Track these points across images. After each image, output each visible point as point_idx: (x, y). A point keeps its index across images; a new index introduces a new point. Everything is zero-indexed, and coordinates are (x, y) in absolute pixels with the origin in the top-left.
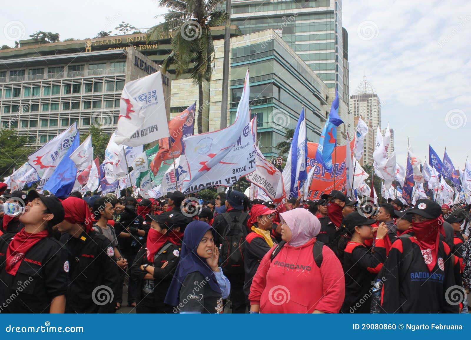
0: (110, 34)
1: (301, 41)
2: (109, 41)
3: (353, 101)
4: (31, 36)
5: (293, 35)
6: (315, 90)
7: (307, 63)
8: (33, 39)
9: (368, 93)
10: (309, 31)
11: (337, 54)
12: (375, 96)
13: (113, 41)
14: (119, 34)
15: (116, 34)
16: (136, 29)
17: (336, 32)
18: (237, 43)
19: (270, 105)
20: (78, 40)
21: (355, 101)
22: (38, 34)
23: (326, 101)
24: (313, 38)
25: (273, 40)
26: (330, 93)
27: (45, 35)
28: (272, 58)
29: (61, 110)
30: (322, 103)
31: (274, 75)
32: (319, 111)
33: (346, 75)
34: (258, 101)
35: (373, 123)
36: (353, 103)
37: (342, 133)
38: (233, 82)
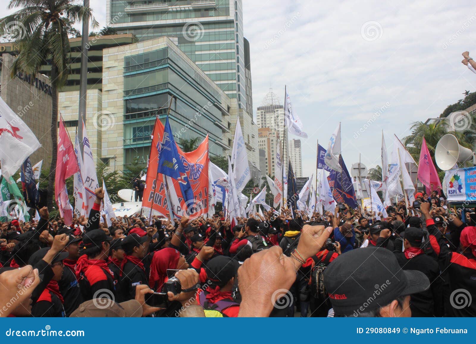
1: (201, 51)
3: (260, 113)
5: (192, 44)
6: (216, 101)
7: (207, 73)
9: (274, 104)
10: (209, 41)
11: (238, 64)
12: (282, 107)
17: (237, 42)
18: (130, 51)
19: (165, 116)
21: (262, 112)
23: (228, 111)
24: (214, 47)
25: (167, 47)
26: (232, 103)
28: (167, 67)
30: (224, 114)
31: (169, 84)
32: (220, 122)
33: (249, 86)
34: (154, 112)
35: (280, 134)
36: (260, 114)
37: (246, 144)
38: (127, 93)
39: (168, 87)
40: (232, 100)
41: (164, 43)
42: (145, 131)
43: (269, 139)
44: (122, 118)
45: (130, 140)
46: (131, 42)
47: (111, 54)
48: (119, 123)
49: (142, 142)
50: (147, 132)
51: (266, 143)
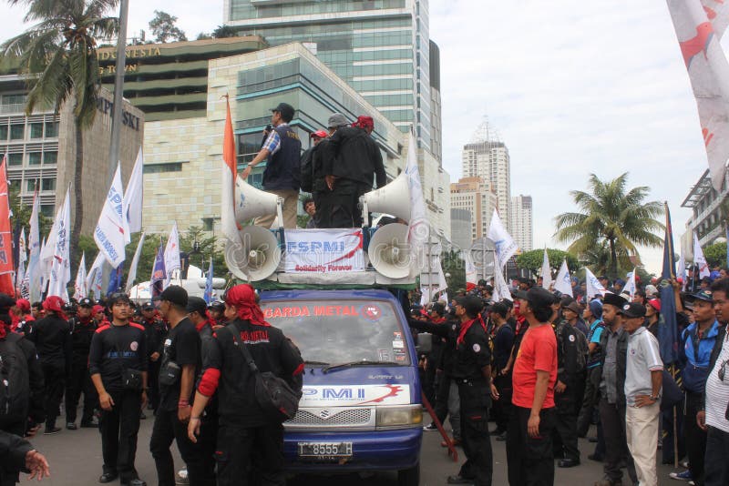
1: (362, 61)
3: (468, 153)
5: (349, 51)
7: (364, 94)
9: (490, 140)
11: (419, 81)
12: (501, 145)
17: (418, 48)
18: (247, 63)
21: (471, 153)
23: (400, 153)
25: (299, 58)
26: (405, 140)
28: (297, 88)
30: (390, 157)
31: (300, 113)
36: (467, 156)
37: (427, 201)
38: (240, 124)
39: (298, 116)
40: (405, 135)
41: (294, 52)
43: (478, 194)
46: (256, 47)
47: (220, 68)
51: (474, 200)
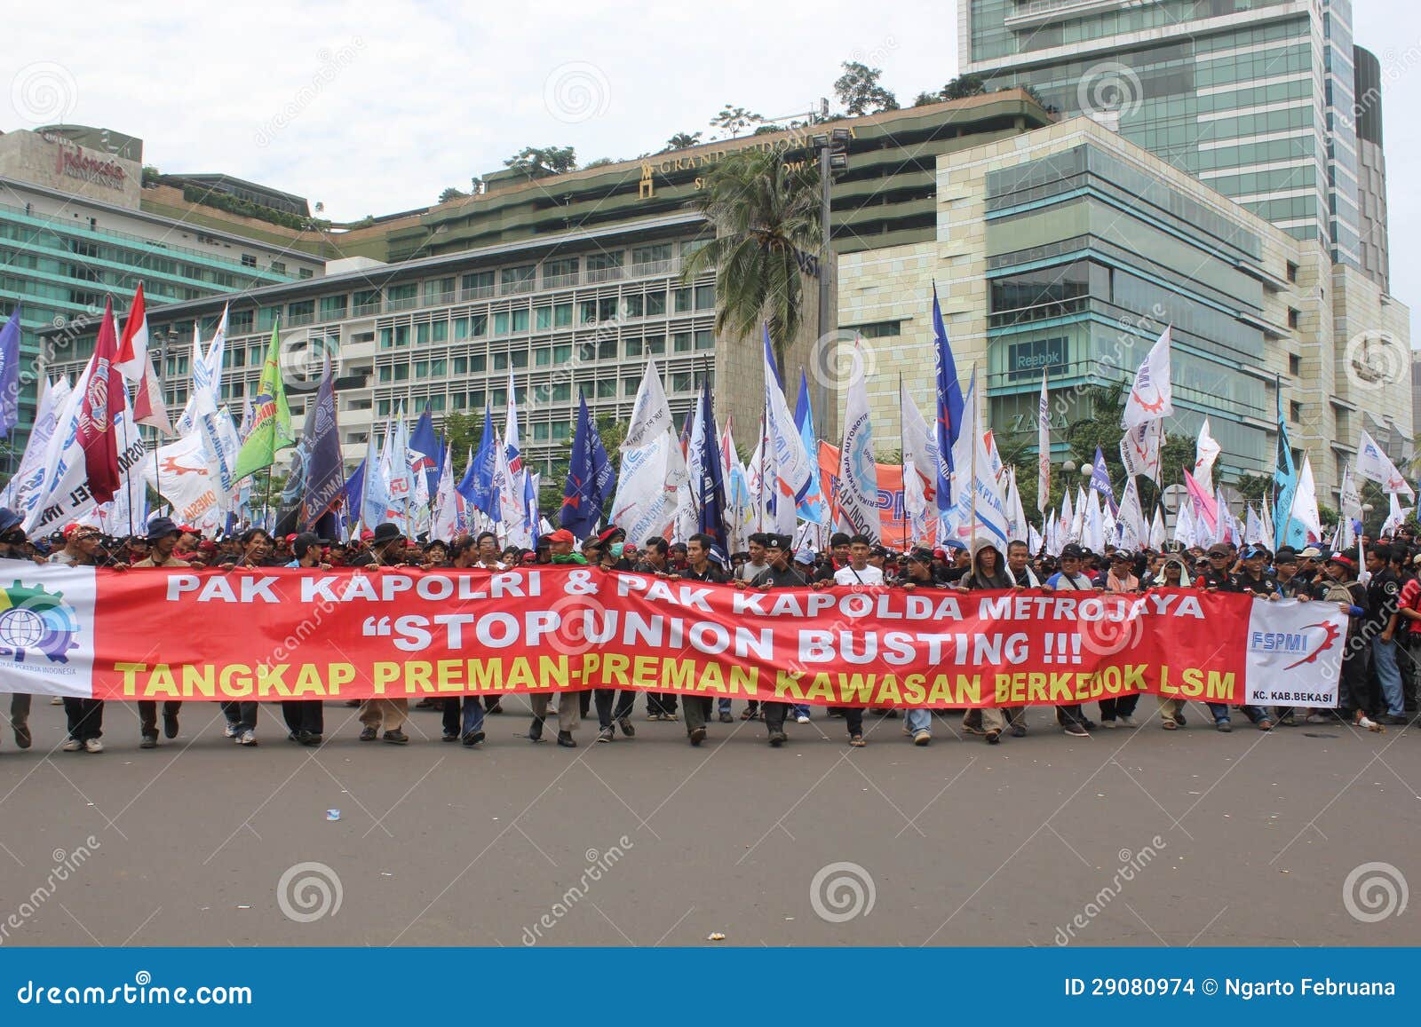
0: (698, 138)
1: (1214, 111)
2: (697, 159)
4: (508, 164)
5: (1189, 95)
6: (1242, 256)
8: (513, 168)
10: (1237, 81)
13: (705, 159)
14: (720, 138)
15: (714, 138)
16: (762, 121)
18: (1000, 157)
19: (1082, 318)
20: (622, 162)
22: (525, 155)
23: (1291, 279)
24: (1250, 98)
25: (1085, 146)
26: (1303, 253)
27: (540, 155)
28: (1085, 195)
29: (575, 361)
31: (1091, 237)
32: (1259, 314)
34: (1056, 308)
38: (993, 261)
39: (1088, 244)
40: (1302, 243)
41: (1078, 133)
42: (1036, 354)
44: (984, 323)
45: (1002, 375)
47: (955, 168)
48: (977, 336)
49: (1028, 381)
50: (1040, 356)
